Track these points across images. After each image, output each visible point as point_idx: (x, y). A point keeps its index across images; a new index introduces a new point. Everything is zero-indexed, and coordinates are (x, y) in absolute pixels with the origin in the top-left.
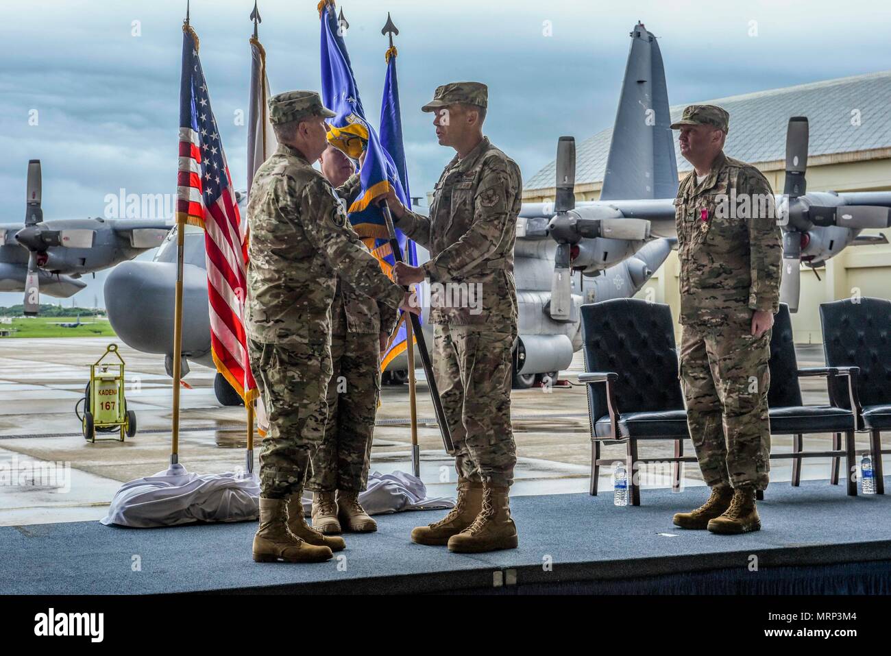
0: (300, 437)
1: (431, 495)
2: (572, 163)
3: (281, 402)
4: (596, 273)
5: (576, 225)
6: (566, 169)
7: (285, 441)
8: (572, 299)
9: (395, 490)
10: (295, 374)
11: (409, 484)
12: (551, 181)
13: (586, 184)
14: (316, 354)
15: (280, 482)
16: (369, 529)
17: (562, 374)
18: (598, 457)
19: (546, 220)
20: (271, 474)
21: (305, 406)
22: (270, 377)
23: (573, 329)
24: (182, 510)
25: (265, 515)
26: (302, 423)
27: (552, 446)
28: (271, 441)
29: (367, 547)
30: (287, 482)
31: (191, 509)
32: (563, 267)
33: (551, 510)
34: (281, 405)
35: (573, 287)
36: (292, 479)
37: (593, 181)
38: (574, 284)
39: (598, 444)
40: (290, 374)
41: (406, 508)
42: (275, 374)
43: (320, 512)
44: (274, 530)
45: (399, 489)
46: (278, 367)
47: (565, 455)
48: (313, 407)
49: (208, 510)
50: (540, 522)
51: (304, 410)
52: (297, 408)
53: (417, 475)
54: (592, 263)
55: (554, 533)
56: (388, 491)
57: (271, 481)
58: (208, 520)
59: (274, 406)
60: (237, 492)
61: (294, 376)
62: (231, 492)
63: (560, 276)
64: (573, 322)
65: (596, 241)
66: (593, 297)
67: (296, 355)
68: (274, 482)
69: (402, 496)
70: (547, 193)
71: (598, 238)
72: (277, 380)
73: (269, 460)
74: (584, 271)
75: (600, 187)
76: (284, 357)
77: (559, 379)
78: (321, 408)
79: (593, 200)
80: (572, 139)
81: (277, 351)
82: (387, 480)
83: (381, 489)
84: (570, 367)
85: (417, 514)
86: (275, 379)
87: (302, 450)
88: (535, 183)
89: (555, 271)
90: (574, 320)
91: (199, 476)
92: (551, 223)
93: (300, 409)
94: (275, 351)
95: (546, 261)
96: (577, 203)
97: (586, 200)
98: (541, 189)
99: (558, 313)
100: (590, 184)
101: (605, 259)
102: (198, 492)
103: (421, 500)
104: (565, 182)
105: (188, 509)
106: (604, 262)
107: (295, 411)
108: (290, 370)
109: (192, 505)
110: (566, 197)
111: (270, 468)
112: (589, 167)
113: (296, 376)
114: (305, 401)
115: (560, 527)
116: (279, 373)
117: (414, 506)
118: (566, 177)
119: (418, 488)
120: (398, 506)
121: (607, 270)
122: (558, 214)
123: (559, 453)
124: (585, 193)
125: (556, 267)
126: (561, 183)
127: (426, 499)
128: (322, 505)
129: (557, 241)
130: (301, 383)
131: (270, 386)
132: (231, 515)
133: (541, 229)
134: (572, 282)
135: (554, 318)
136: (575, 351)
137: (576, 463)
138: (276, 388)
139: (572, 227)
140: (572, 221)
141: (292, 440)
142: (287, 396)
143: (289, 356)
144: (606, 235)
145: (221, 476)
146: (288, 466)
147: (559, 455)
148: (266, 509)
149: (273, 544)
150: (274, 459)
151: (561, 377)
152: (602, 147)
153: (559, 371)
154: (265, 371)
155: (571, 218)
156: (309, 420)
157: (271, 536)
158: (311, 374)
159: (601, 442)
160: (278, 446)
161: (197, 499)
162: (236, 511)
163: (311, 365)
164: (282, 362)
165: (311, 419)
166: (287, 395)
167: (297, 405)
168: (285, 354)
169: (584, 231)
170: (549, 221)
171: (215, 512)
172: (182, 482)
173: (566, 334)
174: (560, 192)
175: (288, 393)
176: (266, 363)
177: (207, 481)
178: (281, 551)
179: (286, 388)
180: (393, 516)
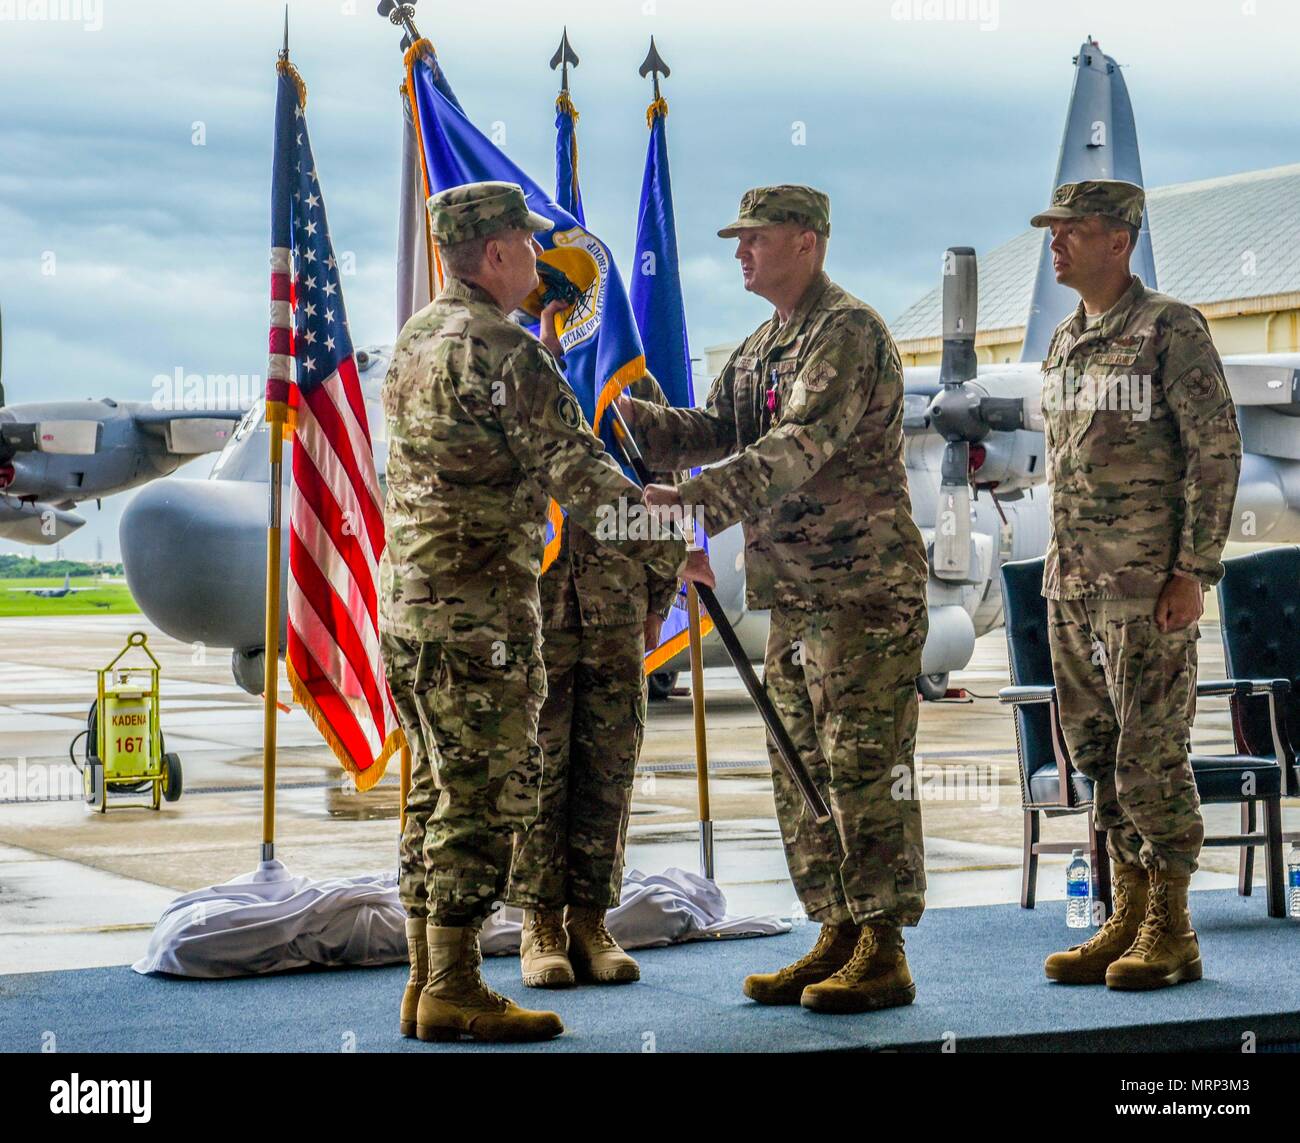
0: (496, 813)
1: (735, 912)
2: (972, 295)
3: (456, 750)
4: (1016, 495)
5: (980, 407)
6: (961, 307)
7: (467, 821)
8: (973, 542)
9: (669, 904)
10: (481, 697)
11: (694, 893)
12: (932, 325)
13: (994, 331)
14: (519, 660)
15: (464, 896)
16: (626, 977)
17: (955, 678)
18: (1035, 838)
19: (925, 399)
20: (447, 882)
21: (500, 756)
22: (432, 703)
23: (974, 595)
24: (282, 946)
25: (439, 957)
26: (497, 786)
27: (942, 812)
28: (443, 823)
29: (625, 1010)
30: (477, 895)
31: (300, 943)
32: (956, 484)
33: (954, 937)
34: (456, 754)
35: (974, 520)
36: (485, 890)
37: (1007, 326)
38: (975, 514)
39: (1035, 815)
40: (472, 698)
41: (690, 935)
42: (444, 698)
43: (536, 947)
44: (455, 984)
45: (677, 901)
46: (449, 686)
47: (967, 828)
48: (516, 756)
49: (330, 944)
50: (935, 959)
51: (499, 763)
52: (485, 760)
53: (710, 875)
54: (1008, 476)
55: (962, 981)
56: (658, 907)
57: (447, 894)
58: (330, 963)
59: (443, 756)
60: (382, 912)
61: (479, 701)
62: (373, 912)
63: (951, 501)
64: (974, 584)
65: (1015, 437)
66: (1010, 536)
67: (482, 663)
68: (452, 897)
69: (682, 915)
70: (925, 348)
71: (1019, 431)
72: (450, 709)
73: (442, 858)
74: (996, 491)
75: (1022, 335)
76: (462, 667)
77: (950, 686)
78: (530, 757)
79: (1008, 361)
80: (971, 252)
81: (447, 656)
82: (653, 887)
83: (644, 903)
84: (970, 664)
85: (711, 946)
86: (444, 707)
87: (501, 835)
88: (902, 330)
89: (942, 490)
90: (978, 580)
91: (313, 882)
92: (934, 403)
93: (492, 761)
94: (443, 656)
95: (925, 473)
96: (980, 367)
97: (995, 362)
98: (913, 341)
99: (948, 567)
100: (1001, 330)
101: (1032, 469)
102: (312, 911)
103: (716, 920)
104: (959, 330)
105: (294, 942)
106: (1030, 474)
107: (484, 764)
108: (472, 691)
109: (301, 936)
110: (961, 358)
111: (444, 871)
112: (999, 301)
113: (483, 701)
114: (500, 747)
115: (971, 970)
116: (452, 696)
117: (703, 933)
118: (961, 322)
119: (710, 900)
120: (676, 933)
121: (1035, 489)
122: (947, 388)
123: (956, 824)
124: (992, 347)
125: (944, 483)
126: (951, 331)
127: (726, 919)
128: (539, 934)
129: (945, 437)
130: (494, 715)
131: (434, 719)
132: (372, 954)
133: (916, 415)
134: (972, 510)
135: (939, 576)
136: (978, 635)
137: (985, 843)
138: (446, 724)
139: (971, 411)
140: (972, 401)
141: (482, 818)
142: (467, 738)
143: (470, 665)
144: (1033, 426)
145: (354, 882)
146: (478, 867)
147: (955, 829)
148: (439, 945)
149: (455, 1008)
150: (451, 856)
151: (954, 682)
152: (1023, 263)
153: (951, 673)
154: (421, 693)
155: (970, 396)
156: (508, 780)
157: (451, 994)
158: (510, 696)
159: (1042, 813)
160: (457, 832)
161: (309, 924)
162: (381, 945)
163: (509, 682)
164: (457, 677)
165: (513, 779)
166: (469, 737)
167: (486, 753)
168: (461, 661)
169: (993, 418)
170: (931, 399)
171: (341, 949)
172: (281, 893)
173: (962, 604)
174: (951, 348)
175: (468, 732)
176: (426, 678)
177: (330, 891)
178: (469, 1022)
179: (466, 723)
180: (667, 952)
